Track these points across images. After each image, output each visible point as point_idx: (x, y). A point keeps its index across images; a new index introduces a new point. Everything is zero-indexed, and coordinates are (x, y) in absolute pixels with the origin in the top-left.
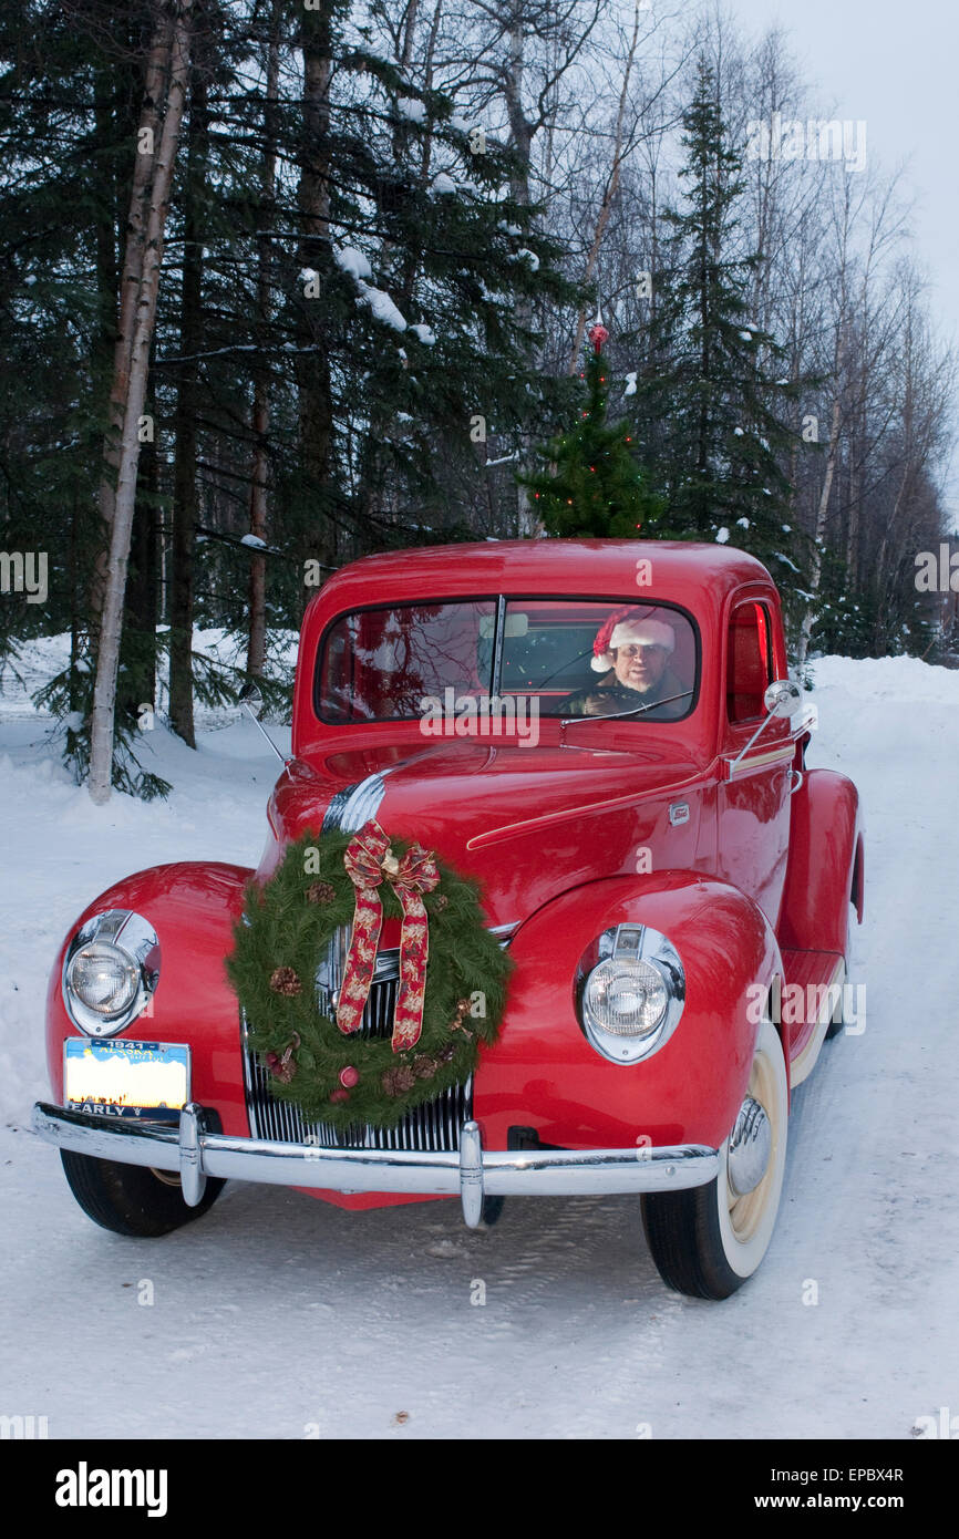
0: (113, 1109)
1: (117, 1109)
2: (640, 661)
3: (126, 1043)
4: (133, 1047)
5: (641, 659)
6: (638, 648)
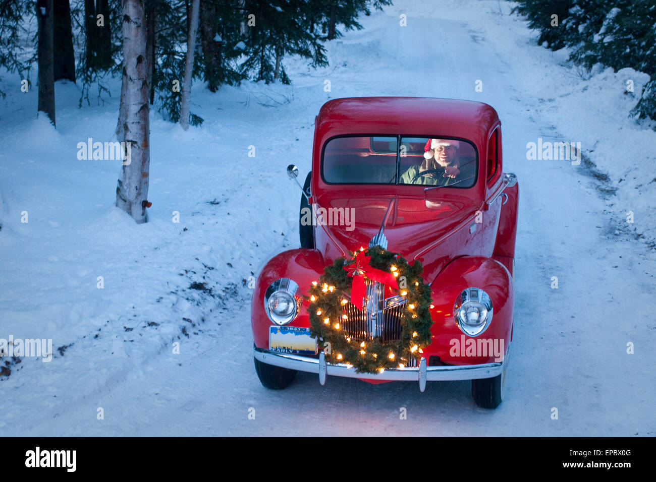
0: (288, 351)
1: (290, 350)
2: (444, 154)
3: (293, 328)
4: (296, 329)
5: (444, 152)
6: (443, 148)
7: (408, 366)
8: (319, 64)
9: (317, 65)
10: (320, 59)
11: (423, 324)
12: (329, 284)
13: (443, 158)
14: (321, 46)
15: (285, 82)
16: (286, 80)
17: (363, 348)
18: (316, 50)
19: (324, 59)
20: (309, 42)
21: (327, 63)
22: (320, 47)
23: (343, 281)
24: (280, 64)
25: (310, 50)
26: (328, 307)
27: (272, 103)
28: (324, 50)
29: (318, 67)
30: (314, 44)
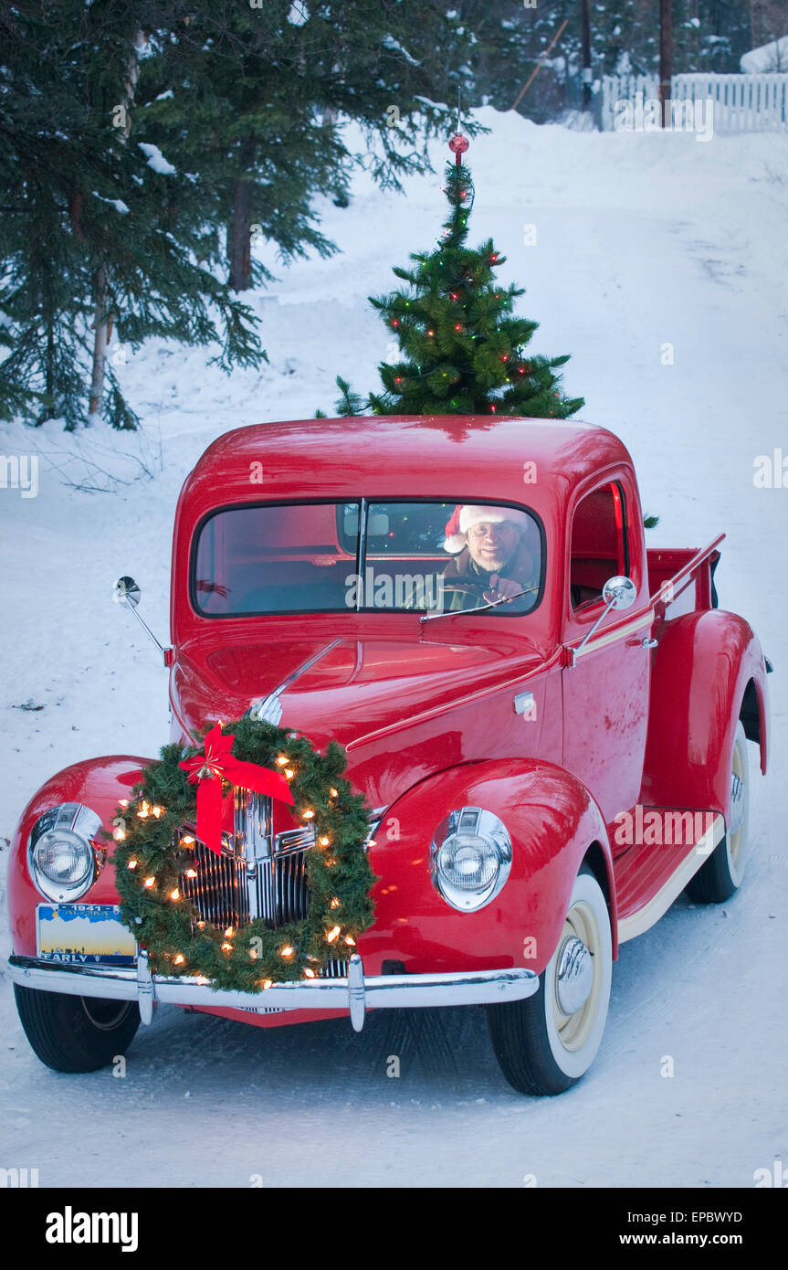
0: (77, 958)
1: (81, 957)
2: (490, 541)
3: (86, 907)
4: (92, 909)
5: (492, 537)
6: (488, 527)
7: (325, 977)
8: (239, 360)
9: (234, 362)
10: (242, 346)
11: (350, 877)
12: (152, 804)
13: (490, 552)
14: (244, 307)
15: (122, 424)
16: (122, 418)
17: (227, 939)
18: (227, 319)
19: (251, 345)
20: (206, 299)
21: (264, 355)
22: (238, 310)
23: (181, 792)
24: (107, 370)
25: (210, 319)
26: (152, 853)
27: (101, 481)
28: (250, 319)
29: (237, 369)
30: (222, 302)
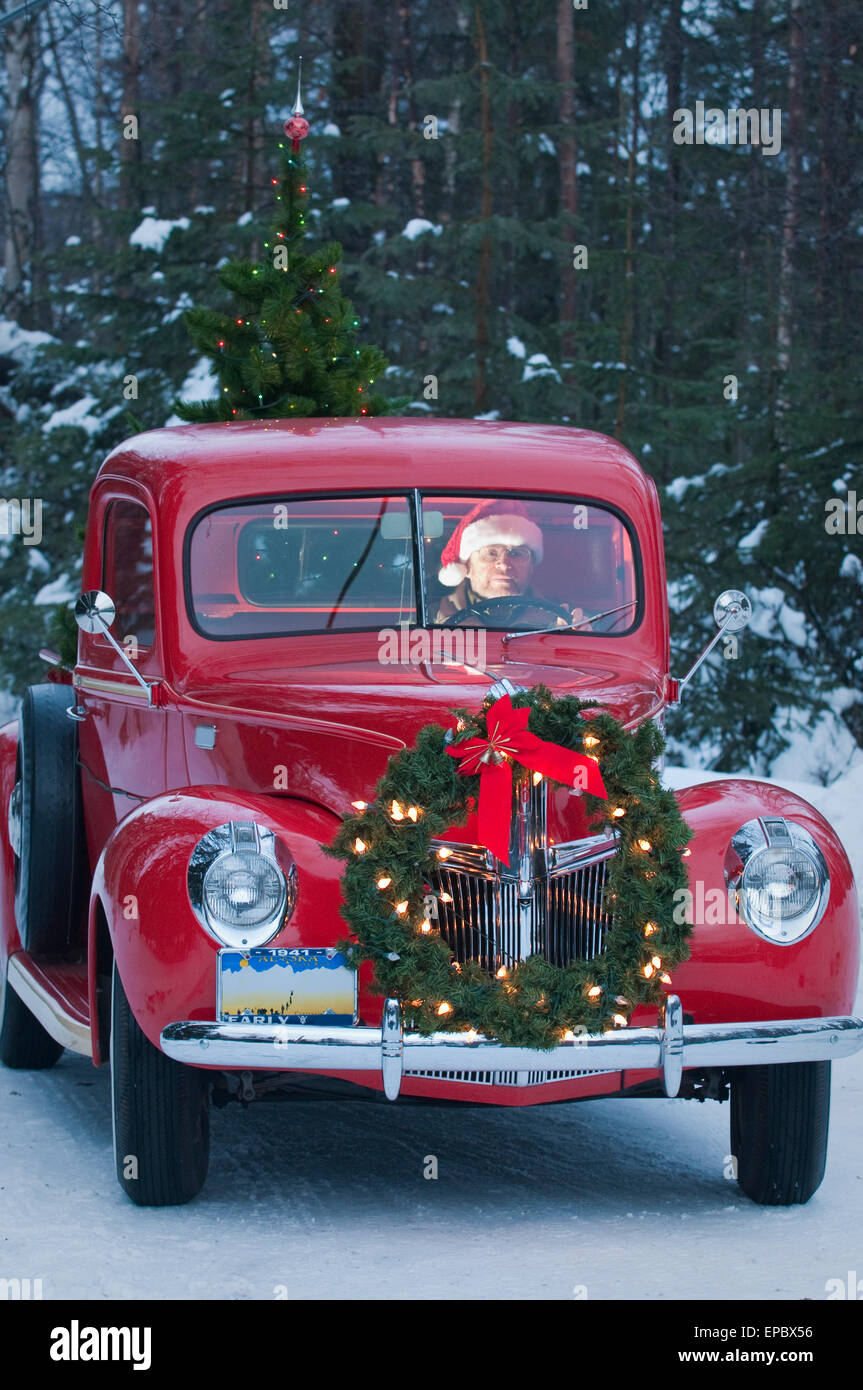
0: (275, 1019)
1: (280, 1018)
3: (288, 951)
4: (297, 953)
12: (407, 802)
17: (503, 980)
26: (403, 868)
